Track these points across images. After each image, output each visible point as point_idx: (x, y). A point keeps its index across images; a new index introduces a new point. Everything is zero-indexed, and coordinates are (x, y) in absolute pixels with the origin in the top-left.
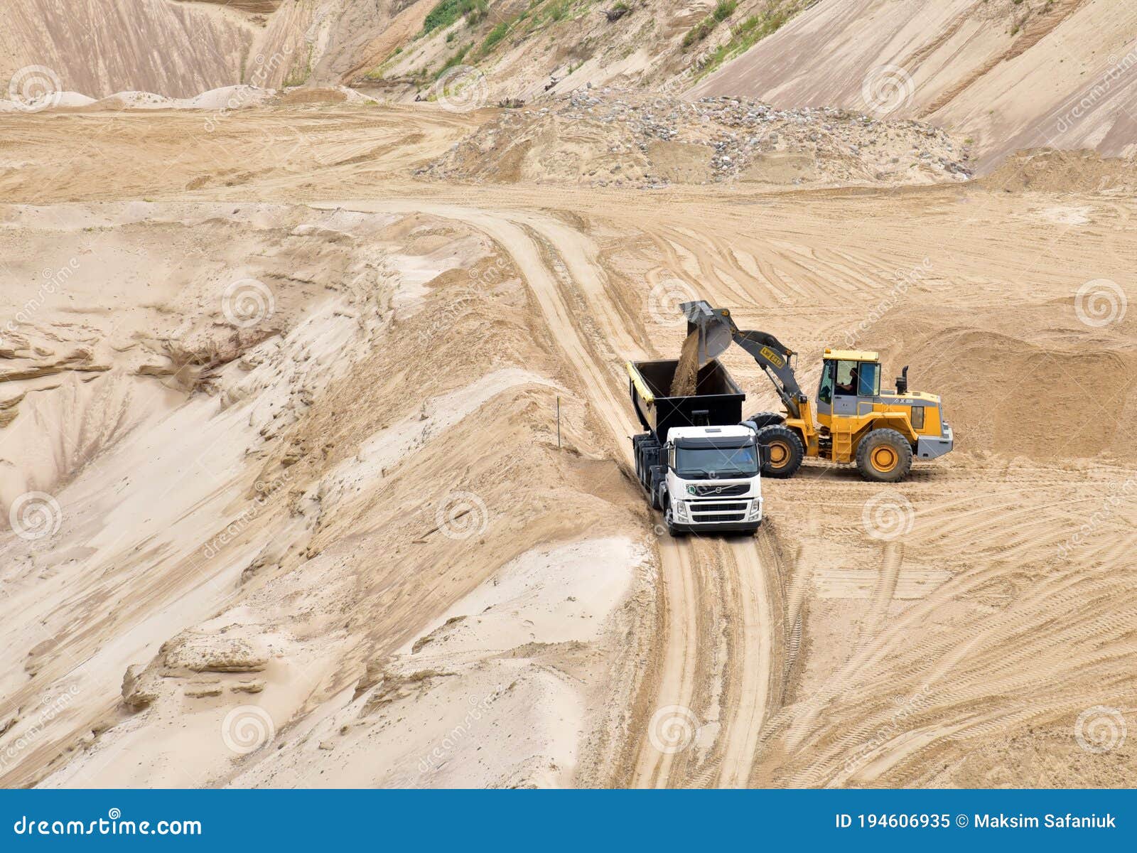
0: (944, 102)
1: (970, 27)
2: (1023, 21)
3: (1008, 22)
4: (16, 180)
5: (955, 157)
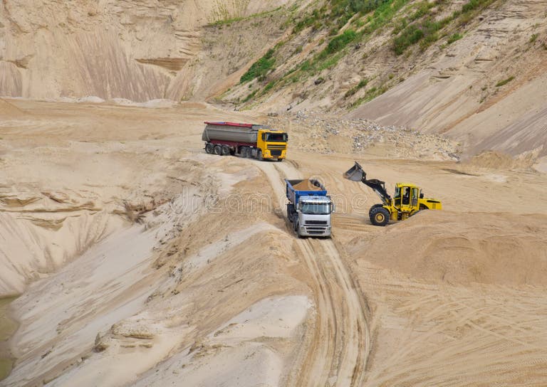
0: (450, 128)
1: (463, 98)
2: (485, 98)
3: (479, 98)
4: (70, 130)
5: (453, 151)
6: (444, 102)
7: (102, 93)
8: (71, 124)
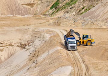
0: (107, 19)
6: (106, 12)
7: (12, 14)
8: (4, 23)
